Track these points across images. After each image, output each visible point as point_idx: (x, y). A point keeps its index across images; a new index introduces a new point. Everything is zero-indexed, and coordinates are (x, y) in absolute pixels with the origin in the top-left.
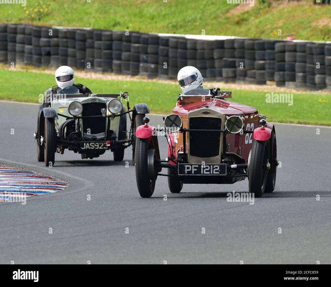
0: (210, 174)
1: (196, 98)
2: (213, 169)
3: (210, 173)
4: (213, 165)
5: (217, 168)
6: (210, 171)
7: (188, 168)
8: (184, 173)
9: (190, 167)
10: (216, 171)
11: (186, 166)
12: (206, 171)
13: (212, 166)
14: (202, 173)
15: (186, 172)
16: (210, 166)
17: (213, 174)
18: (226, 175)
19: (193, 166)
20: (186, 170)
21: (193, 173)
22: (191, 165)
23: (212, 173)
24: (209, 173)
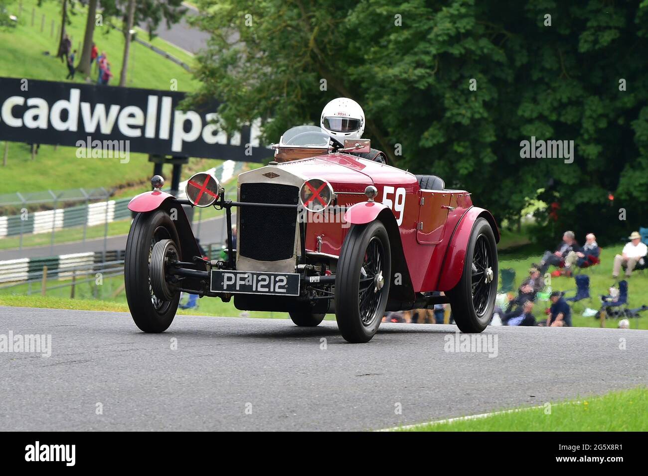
0: (269, 292)
1: (303, 151)
2: (275, 282)
3: (270, 290)
4: (276, 276)
5: (282, 281)
6: (268, 286)
7: (229, 279)
8: (221, 288)
9: (232, 276)
10: (280, 287)
11: (226, 275)
12: (262, 286)
13: (272, 277)
14: (254, 289)
15: (225, 287)
16: (269, 276)
17: (274, 292)
18: (299, 295)
19: (239, 276)
20: (226, 283)
21: (238, 288)
22: (235, 274)
23: (272, 290)
24: (267, 290)
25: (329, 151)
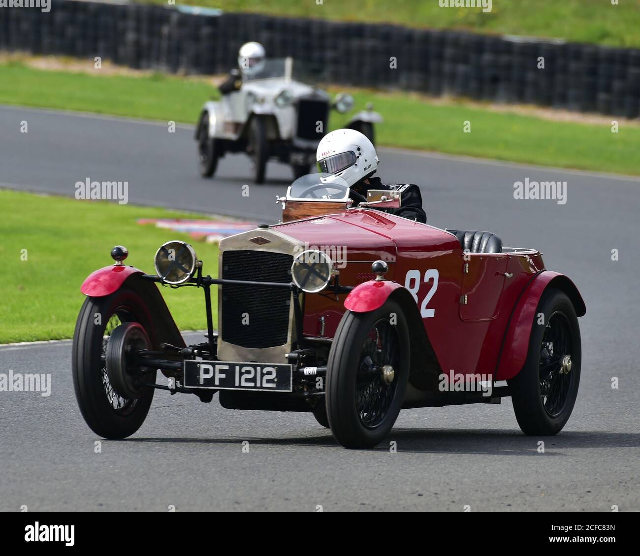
0: (255, 387)
1: (316, 205)
2: (262, 375)
3: (256, 384)
4: (263, 367)
5: (270, 373)
6: (254, 380)
7: (207, 371)
8: (197, 382)
9: (210, 368)
10: (268, 381)
11: (203, 367)
12: (247, 380)
13: (259, 369)
14: (237, 384)
15: (202, 382)
16: (255, 367)
17: (261, 387)
18: (291, 391)
19: (218, 367)
20: (203, 376)
21: (217, 383)
22: (213, 365)
23: (258, 385)
24: (252, 384)
25: (348, 206)
